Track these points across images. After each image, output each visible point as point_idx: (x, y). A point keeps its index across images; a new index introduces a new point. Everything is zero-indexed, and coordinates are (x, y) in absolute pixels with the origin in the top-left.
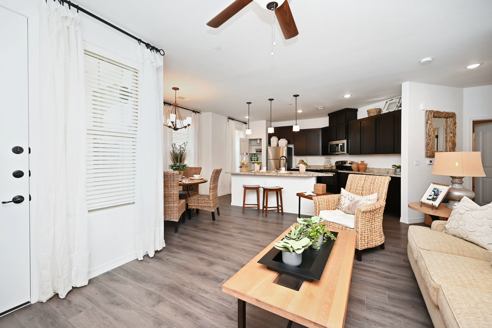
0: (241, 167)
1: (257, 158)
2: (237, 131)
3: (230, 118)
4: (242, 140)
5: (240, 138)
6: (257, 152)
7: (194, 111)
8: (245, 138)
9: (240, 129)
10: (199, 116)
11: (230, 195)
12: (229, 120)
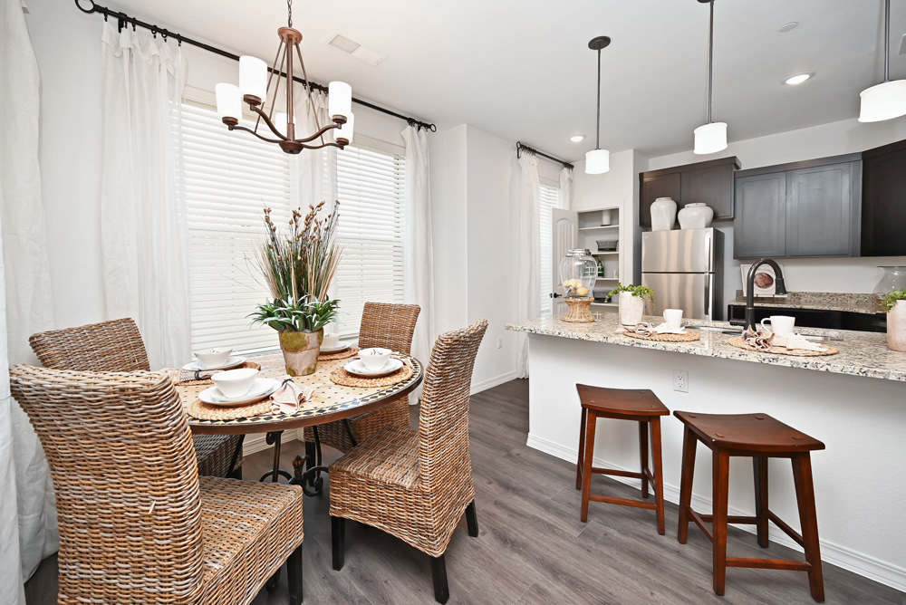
0: (556, 296)
1: (603, 270)
2: (543, 189)
3: (523, 147)
4: (558, 216)
5: (554, 210)
6: (599, 250)
7: (411, 121)
8: (567, 208)
9: (554, 184)
10: (428, 138)
11: (525, 381)
12: (523, 154)
